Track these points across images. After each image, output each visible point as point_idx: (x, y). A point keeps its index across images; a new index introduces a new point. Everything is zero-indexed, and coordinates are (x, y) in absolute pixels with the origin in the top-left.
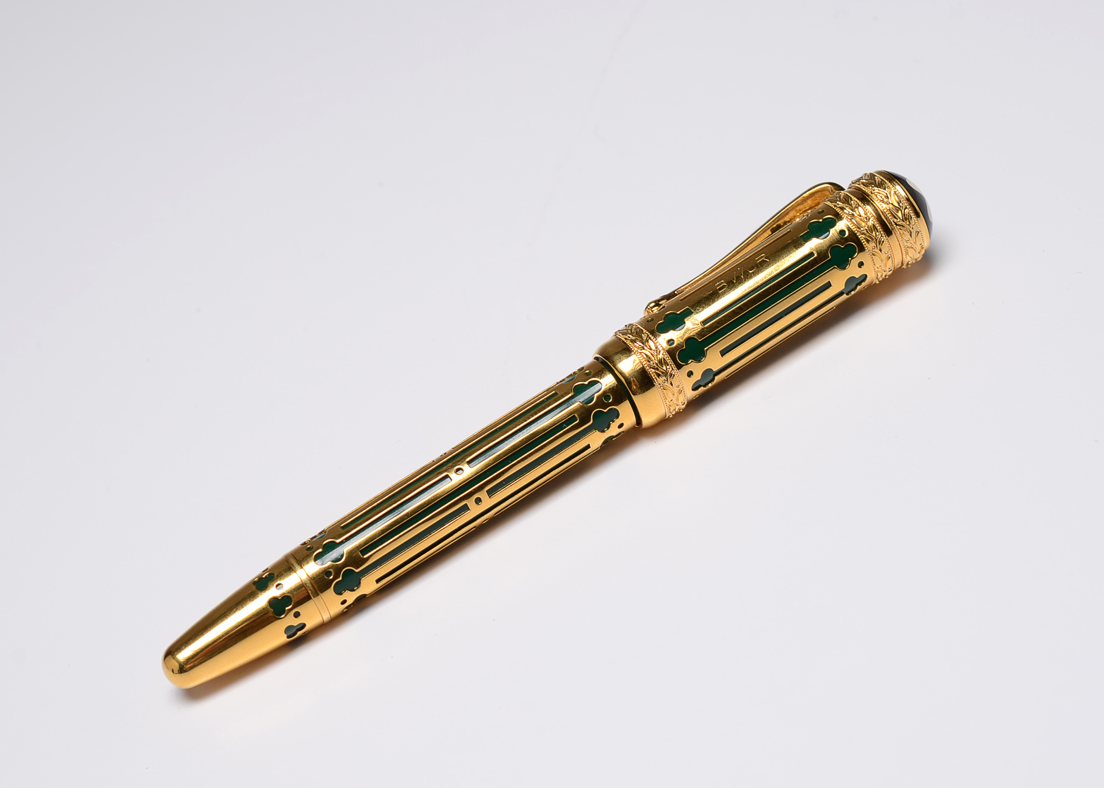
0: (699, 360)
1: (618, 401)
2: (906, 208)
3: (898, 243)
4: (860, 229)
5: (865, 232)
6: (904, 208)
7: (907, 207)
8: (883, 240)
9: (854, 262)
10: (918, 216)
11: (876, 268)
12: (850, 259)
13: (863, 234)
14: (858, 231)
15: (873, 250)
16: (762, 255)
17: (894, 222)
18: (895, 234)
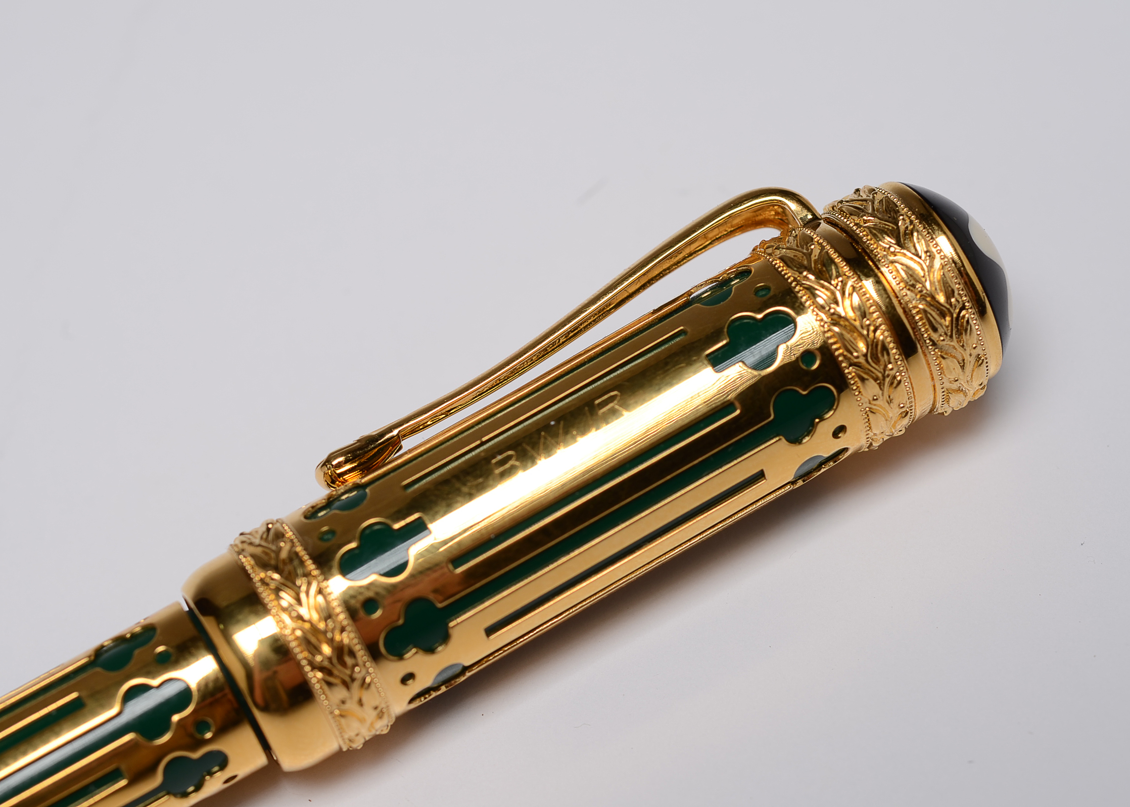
0: (430, 650)
1: (225, 728)
2: (963, 308)
3: (930, 383)
4: (852, 354)
5: (862, 360)
6: (959, 306)
7: (967, 304)
8: (899, 378)
9: (825, 428)
10: (982, 313)
11: (871, 434)
12: (817, 420)
13: (857, 365)
14: (845, 356)
15: (874, 402)
16: (612, 394)
17: (930, 339)
18: (924, 353)
